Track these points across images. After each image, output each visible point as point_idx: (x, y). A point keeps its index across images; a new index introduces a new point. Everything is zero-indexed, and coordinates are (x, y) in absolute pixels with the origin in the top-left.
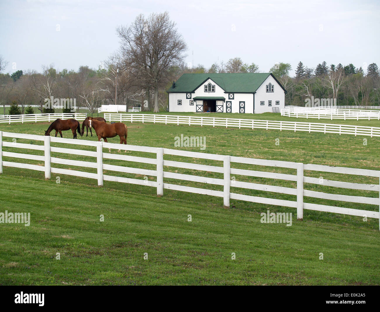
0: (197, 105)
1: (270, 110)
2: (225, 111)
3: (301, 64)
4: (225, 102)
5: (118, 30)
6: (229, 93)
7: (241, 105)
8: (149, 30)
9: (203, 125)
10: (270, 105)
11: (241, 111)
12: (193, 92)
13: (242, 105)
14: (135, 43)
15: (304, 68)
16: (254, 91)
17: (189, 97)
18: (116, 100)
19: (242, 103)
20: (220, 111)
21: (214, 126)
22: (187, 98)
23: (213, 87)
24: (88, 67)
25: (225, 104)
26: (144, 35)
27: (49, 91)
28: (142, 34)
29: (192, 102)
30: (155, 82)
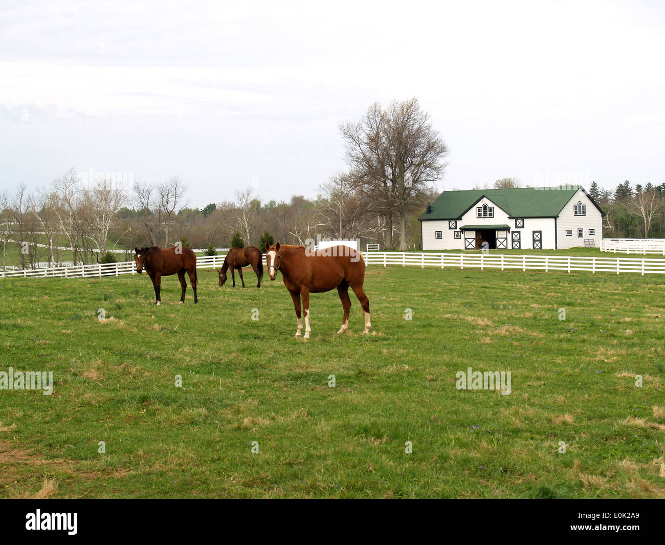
0: (465, 239)
1: (580, 243)
2: (510, 247)
3: (594, 185)
4: (509, 233)
5: (341, 128)
6: (516, 218)
7: (535, 236)
8: (390, 126)
9: (484, 268)
10: (580, 235)
11: (535, 245)
12: (460, 218)
13: (537, 236)
14: (368, 146)
15: (599, 190)
16: (555, 215)
17: (453, 227)
18: (341, 233)
19: (537, 234)
20: (502, 246)
21: (502, 269)
22: (450, 228)
23: (491, 210)
24: (303, 197)
25: (510, 236)
26: (381, 134)
27: (246, 227)
28: (378, 134)
29: (458, 233)
30: (401, 203)
